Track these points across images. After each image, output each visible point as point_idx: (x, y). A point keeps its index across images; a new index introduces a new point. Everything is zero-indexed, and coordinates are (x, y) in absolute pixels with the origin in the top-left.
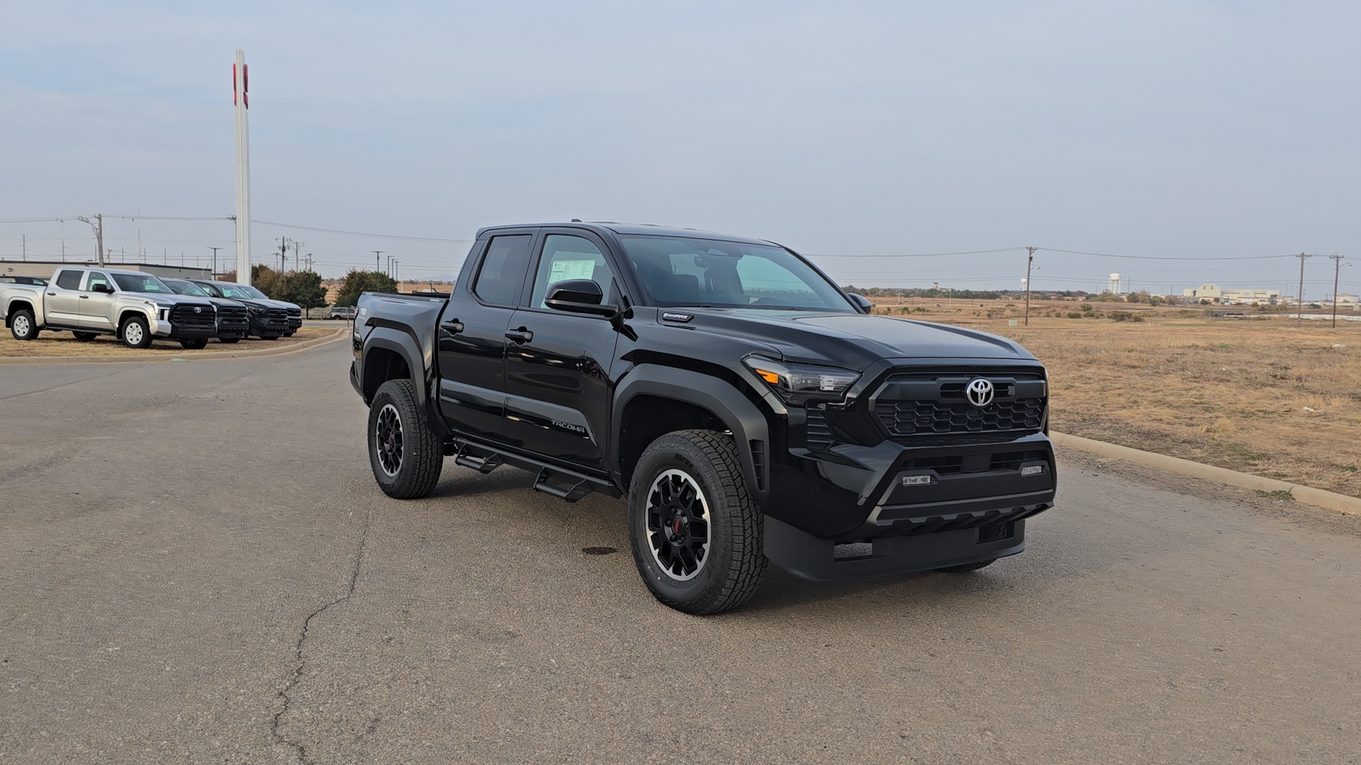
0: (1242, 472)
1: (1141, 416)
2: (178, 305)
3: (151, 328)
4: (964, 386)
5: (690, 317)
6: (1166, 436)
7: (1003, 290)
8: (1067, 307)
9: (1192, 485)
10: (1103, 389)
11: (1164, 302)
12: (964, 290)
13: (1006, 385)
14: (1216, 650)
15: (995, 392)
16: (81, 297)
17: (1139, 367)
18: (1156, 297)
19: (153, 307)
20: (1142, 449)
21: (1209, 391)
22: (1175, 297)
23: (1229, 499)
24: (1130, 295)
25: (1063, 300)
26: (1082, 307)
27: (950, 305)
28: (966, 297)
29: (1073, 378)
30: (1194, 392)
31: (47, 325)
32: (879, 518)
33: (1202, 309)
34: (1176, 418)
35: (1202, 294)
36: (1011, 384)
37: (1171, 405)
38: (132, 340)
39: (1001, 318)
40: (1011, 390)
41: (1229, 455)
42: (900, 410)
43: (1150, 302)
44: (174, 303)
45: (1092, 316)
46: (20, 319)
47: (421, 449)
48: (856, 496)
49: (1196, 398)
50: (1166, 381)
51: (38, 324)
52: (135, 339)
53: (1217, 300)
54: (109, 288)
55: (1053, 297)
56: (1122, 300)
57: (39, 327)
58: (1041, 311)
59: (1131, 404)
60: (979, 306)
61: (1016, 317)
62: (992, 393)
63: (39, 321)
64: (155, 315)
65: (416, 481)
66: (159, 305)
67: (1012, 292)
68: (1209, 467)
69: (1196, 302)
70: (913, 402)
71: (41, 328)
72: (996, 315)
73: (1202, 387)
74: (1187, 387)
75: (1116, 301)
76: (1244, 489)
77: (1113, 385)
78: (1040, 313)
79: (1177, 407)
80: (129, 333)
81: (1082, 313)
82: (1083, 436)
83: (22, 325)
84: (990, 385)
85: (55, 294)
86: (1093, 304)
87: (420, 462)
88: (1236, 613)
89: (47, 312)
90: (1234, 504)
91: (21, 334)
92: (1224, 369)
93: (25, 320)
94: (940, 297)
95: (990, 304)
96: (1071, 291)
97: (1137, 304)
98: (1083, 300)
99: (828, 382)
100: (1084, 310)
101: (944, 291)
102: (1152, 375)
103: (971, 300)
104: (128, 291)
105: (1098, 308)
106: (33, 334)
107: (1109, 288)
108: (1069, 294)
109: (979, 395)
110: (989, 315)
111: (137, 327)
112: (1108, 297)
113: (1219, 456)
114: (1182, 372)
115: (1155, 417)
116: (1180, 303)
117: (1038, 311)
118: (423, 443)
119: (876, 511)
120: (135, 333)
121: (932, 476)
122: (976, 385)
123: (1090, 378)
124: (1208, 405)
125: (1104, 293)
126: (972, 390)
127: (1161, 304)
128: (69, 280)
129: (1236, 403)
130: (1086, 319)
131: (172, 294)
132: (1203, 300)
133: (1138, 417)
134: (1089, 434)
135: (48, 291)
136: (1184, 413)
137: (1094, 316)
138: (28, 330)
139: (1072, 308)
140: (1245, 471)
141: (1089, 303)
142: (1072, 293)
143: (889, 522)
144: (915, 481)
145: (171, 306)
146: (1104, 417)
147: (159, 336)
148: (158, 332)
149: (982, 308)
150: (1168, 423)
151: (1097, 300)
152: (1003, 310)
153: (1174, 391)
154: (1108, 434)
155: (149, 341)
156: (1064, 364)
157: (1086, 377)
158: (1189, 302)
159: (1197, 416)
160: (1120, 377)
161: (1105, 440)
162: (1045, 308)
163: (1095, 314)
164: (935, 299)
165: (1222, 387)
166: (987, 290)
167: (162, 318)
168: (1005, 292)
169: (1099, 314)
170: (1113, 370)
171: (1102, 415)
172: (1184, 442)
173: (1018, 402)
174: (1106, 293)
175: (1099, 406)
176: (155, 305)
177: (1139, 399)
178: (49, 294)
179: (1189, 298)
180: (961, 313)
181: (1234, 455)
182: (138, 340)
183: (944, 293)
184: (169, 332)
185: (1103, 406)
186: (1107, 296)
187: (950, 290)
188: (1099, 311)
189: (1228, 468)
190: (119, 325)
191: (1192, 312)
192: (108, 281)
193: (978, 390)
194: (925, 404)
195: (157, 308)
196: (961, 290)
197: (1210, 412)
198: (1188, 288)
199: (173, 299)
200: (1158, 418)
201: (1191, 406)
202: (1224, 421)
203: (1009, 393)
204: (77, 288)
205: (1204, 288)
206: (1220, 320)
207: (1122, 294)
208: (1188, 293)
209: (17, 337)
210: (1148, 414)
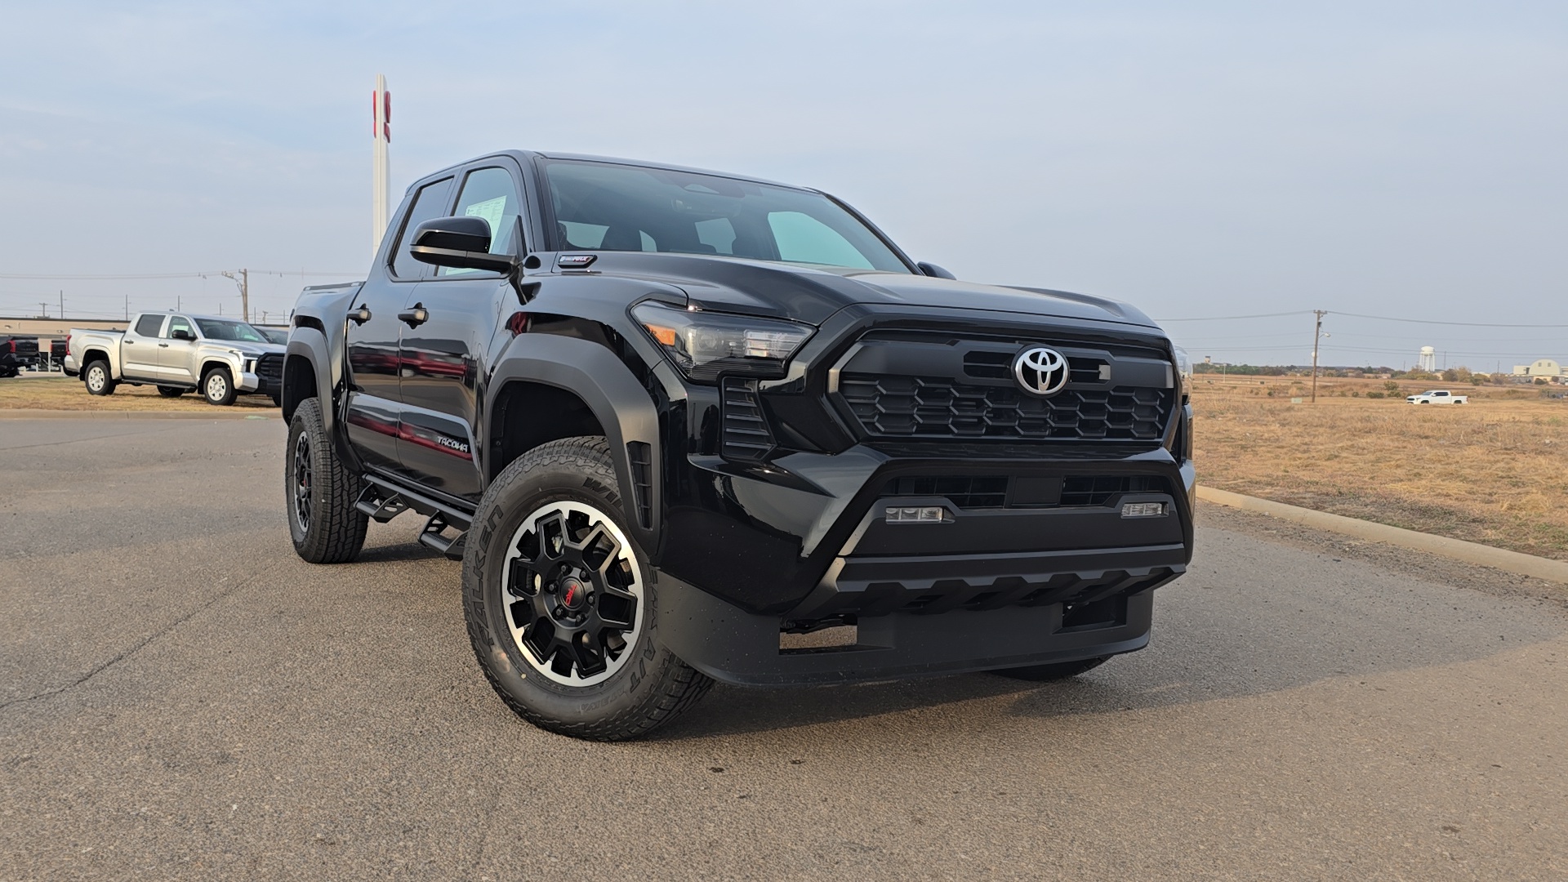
0: (1552, 558)
1: (1421, 490)
2: (267, 355)
3: (235, 382)
4: (1011, 358)
5: (591, 258)
6: (1451, 513)
7: (1289, 365)
8: (1366, 385)
9: (1477, 576)
10: (1378, 460)
11: (1489, 381)
12: (1242, 365)
13: (1096, 363)
14: (1445, 828)
15: (1071, 376)
16: (160, 345)
17: (1433, 437)
18: (1479, 374)
19: (238, 355)
20: (1413, 529)
21: (1521, 464)
22: (1502, 375)
23: (1528, 594)
24: (1446, 372)
25: (1364, 377)
26: (1386, 385)
27: (1224, 382)
28: (1244, 373)
29: (1342, 448)
30: (1501, 465)
31: (124, 379)
32: (842, 577)
33: (1536, 390)
34: (1470, 493)
35: (1536, 372)
36: (1104, 363)
37: (1465, 479)
38: (214, 395)
39: (1285, 397)
40: (1105, 372)
41: (1536, 538)
42: (884, 392)
43: (1471, 381)
44: (262, 353)
45: (1397, 395)
46: (95, 371)
47: (332, 495)
48: (798, 542)
49: (1503, 471)
50: (1466, 453)
51: (114, 377)
52: (217, 395)
53: (1555, 379)
54: (190, 335)
55: (1350, 374)
56: (1436, 379)
57: (115, 380)
58: (1335, 389)
59: (1411, 477)
60: (1259, 383)
61: (1303, 396)
62: (1065, 373)
63: (115, 374)
64: (240, 367)
65: (329, 539)
66: (245, 354)
67: (1300, 367)
68: (1505, 553)
69: (1530, 381)
70: (911, 379)
71: (118, 381)
72: (1279, 393)
73: (1513, 459)
74: (1492, 459)
75: (1428, 379)
76: (1553, 582)
77: (1392, 456)
78: (1333, 392)
79: (1474, 482)
80: (211, 388)
81: (1386, 392)
82: (1333, 512)
83: (97, 378)
84: (1061, 360)
85: (132, 342)
86: (1400, 382)
87: (332, 513)
88: (1500, 763)
89: (124, 362)
90: (1534, 602)
91: (96, 389)
92: (1547, 441)
93: (100, 372)
94: (1212, 373)
95: (1272, 381)
96: (1373, 367)
97: (1455, 383)
98: (1388, 378)
99: (760, 343)
100: (1388, 389)
101: (1218, 366)
102: (1449, 446)
103: (1249, 376)
104: (212, 338)
105: (1406, 387)
106: (110, 387)
107: (1420, 364)
108: (1370, 370)
109: (1039, 374)
110: (1270, 394)
111: (220, 380)
112: (1418, 375)
113: (1521, 538)
114: (1489, 443)
115: (1440, 491)
116: (1510, 382)
117: (1331, 389)
118: (336, 487)
119: (838, 565)
120: (217, 387)
121: (944, 508)
122: (1034, 358)
123: (1364, 449)
124: (1518, 480)
125: (1414, 370)
126: (1024, 364)
127: (1485, 383)
128: (149, 325)
129: (1557, 477)
130: (1389, 400)
131: (264, 342)
132: (1538, 379)
133: (1417, 492)
134: (1342, 510)
135: (125, 339)
136: (1482, 488)
137: (1400, 396)
138: (103, 383)
139: (1373, 386)
140: (1556, 558)
141: (1394, 381)
142: (1375, 369)
143: (861, 586)
144: (914, 515)
145: (259, 356)
146: (1369, 491)
147: (244, 391)
148: (243, 386)
149: (1262, 386)
150: (1457, 499)
151: (1406, 378)
152: (1288, 388)
153: (1475, 463)
154: (1370, 509)
155: (233, 396)
156: (1335, 434)
157: (1359, 447)
158: (1520, 382)
159: (1500, 491)
160: (1405, 447)
161: (1362, 518)
162: (1340, 386)
163: (1402, 394)
164: (1205, 375)
165: (1541, 460)
166: (1270, 366)
167: (248, 370)
168: (1292, 368)
169: (1407, 393)
170: (1397, 440)
171: (1367, 488)
172: (1474, 521)
173: (1116, 394)
174: (1417, 370)
175: (1366, 479)
176: (240, 354)
177: (1423, 472)
178: (126, 342)
179: (1520, 376)
180: (1235, 391)
181: (1543, 537)
182: (220, 395)
183: (1217, 368)
184: (256, 387)
185: (1372, 478)
186: (1417, 373)
187: (1225, 365)
188: (1407, 391)
189: (1533, 554)
190: (201, 377)
191: (1523, 393)
192: (190, 328)
193: (1038, 367)
194: (935, 386)
195: (243, 358)
196: (1239, 365)
197: (1519, 487)
198: (1519, 364)
199: (261, 349)
200: (1445, 493)
201: (1493, 481)
202: (1536, 496)
203: (1101, 377)
204: (156, 336)
205: (1540, 365)
206: (1559, 402)
207: (1437, 371)
208: (1519, 371)
209: (91, 392)
210: (1431, 488)
